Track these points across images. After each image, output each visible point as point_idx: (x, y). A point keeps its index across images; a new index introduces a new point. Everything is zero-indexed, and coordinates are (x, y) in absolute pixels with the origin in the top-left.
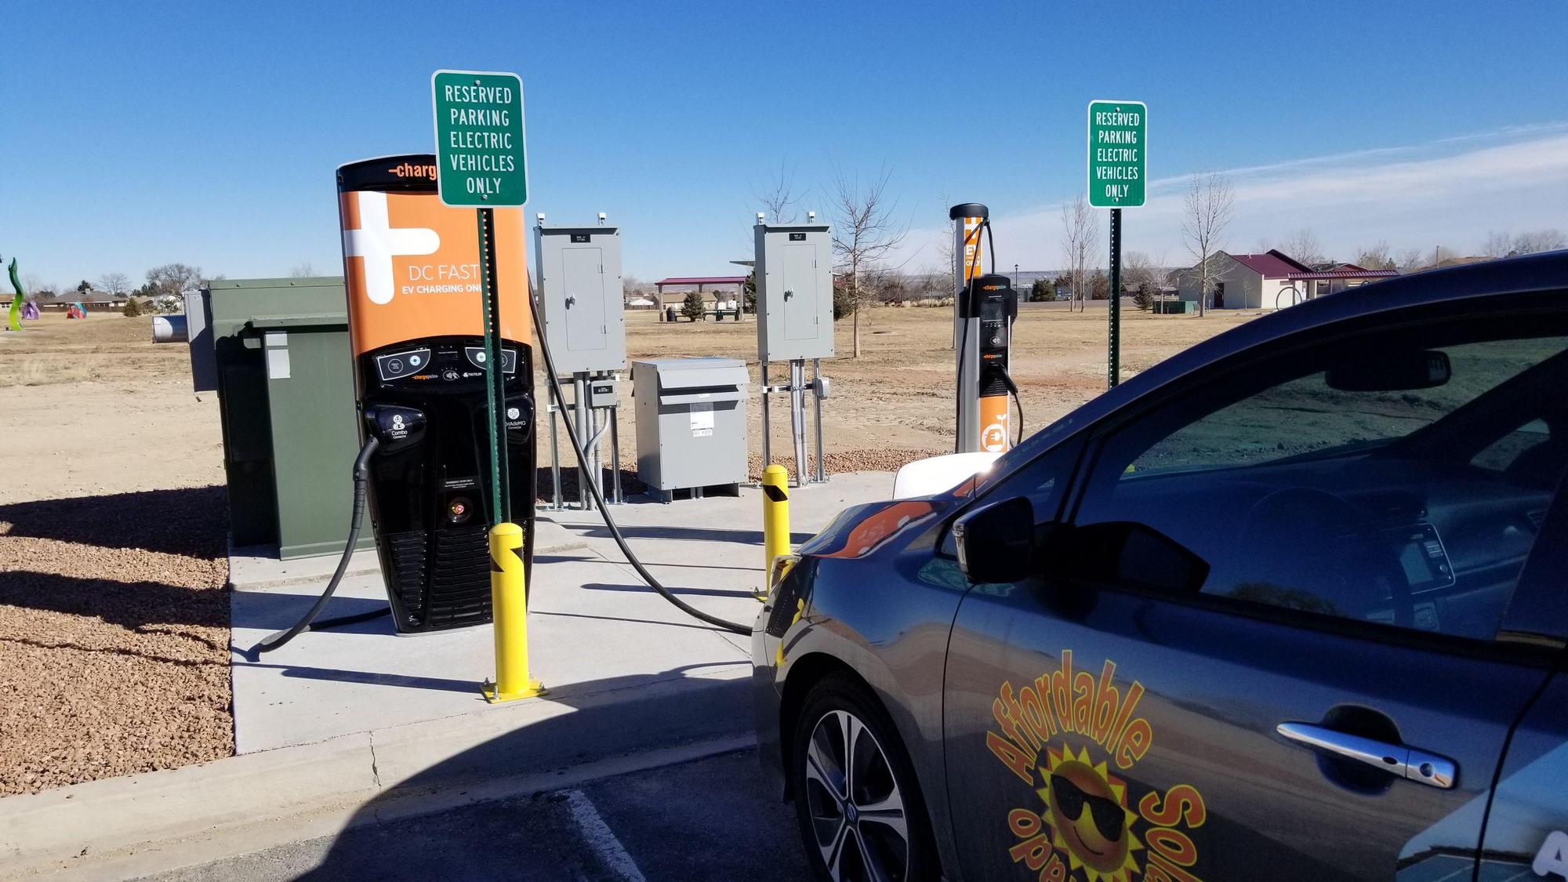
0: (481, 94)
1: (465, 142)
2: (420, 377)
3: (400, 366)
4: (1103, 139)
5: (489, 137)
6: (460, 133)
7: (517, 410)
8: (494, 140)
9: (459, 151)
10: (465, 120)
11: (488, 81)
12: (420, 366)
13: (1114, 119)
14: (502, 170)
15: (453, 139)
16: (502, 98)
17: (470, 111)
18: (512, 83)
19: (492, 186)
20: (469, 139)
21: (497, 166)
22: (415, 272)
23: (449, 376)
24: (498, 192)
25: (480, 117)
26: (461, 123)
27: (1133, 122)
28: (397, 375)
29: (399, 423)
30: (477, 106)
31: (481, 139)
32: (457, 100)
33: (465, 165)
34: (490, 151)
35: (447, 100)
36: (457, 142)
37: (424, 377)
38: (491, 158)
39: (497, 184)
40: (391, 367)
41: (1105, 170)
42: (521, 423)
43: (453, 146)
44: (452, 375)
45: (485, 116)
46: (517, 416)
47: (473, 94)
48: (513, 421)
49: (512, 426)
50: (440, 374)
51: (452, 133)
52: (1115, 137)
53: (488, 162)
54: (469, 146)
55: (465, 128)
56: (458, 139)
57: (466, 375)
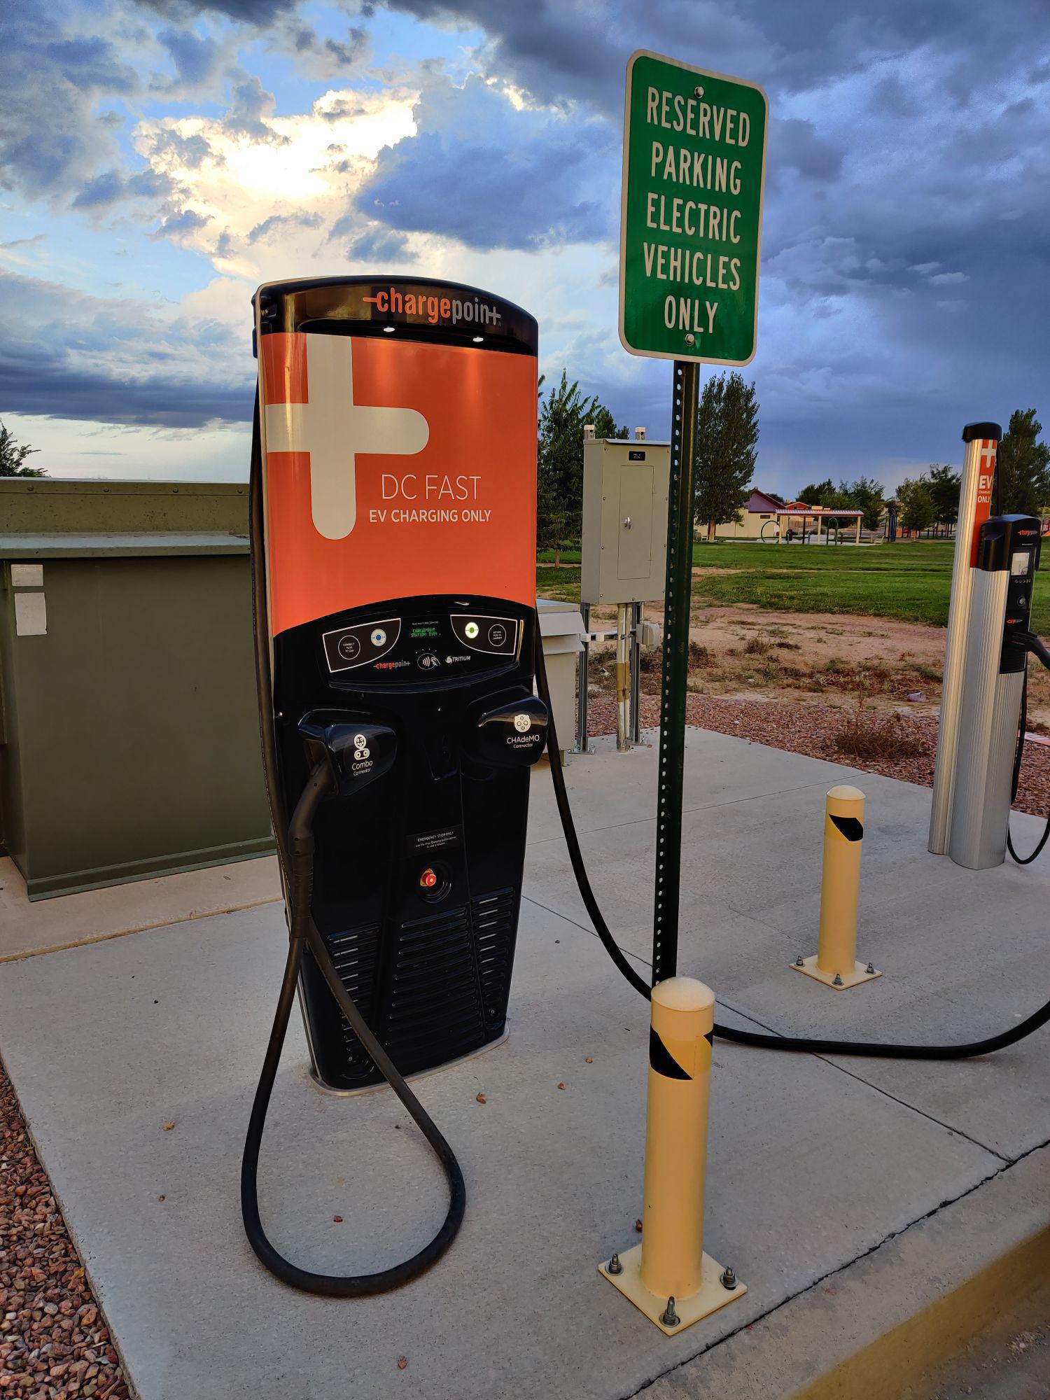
0: (702, 118)
1: (668, 219)
2: (385, 666)
3: (356, 647)
5: (707, 212)
6: (663, 197)
7: (526, 717)
8: (714, 221)
9: (658, 237)
10: (673, 170)
11: (716, 92)
12: (385, 647)
14: (721, 285)
15: (651, 209)
16: (734, 134)
17: (683, 152)
18: (755, 103)
19: (703, 317)
20: (675, 214)
21: (714, 277)
22: (390, 486)
23: (426, 662)
24: (711, 328)
25: (698, 168)
26: (665, 177)
28: (351, 663)
29: (361, 748)
30: (695, 144)
31: (694, 217)
32: (664, 124)
33: (665, 269)
34: (706, 245)
35: (649, 121)
36: (656, 217)
37: (391, 665)
38: (706, 258)
39: (711, 315)
40: (343, 649)
42: (533, 738)
43: (650, 224)
44: (429, 661)
45: (705, 167)
46: (527, 728)
47: (690, 116)
48: (522, 735)
49: (519, 743)
50: (412, 659)
51: (651, 197)
53: (701, 268)
54: (675, 229)
55: (671, 188)
56: (658, 209)
57: (449, 660)
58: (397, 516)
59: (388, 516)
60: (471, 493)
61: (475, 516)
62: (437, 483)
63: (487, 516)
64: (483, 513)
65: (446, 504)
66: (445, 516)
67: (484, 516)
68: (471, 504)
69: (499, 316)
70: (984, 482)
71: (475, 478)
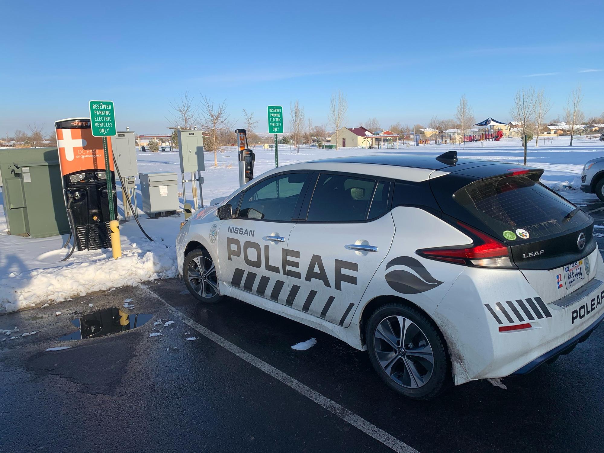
0: (102, 107)
1: (99, 119)
2: (82, 181)
3: (76, 178)
4: (271, 116)
5: (105, 118)
8: (107, 119)
9: (97, 122)
10: (98, 113)
11: (105, 103)
12: (82, 178)
13: (274, 110)
14: (109, 126)
15: (95, 119)
16: (108, 108)
17: (100, 111)
18: (111, 104)
19: (107, 131)
20: (100, 119)
21: (108, 125)
22: (80, 152)
23: (91, 181)
24: (108, 132)
25: (103, 113)
27: (279, 111)
28: (75, 181)
30: (102, 110)
31: (103, 119)
32: (96, 108)
33: (99, 125)
34: (106, 122)
35: (93, 108)
36: (96, 119)
37: (84, 181)
38: (106, 124)
39: (108, 130)
40: (73, 178)
41: (272, 124)
43: (95, 120)
45: (104, 112)
47: (100, 107)
50: (88, 180)
51: (95, 117)
52: (275, 115)
53: (105, 125)
54: (100, 120)
55: (98, 116)
56: (97, 118)
57: (95, 180)
59: (80, 157)
61: (98, 156)
66: (91, 156)
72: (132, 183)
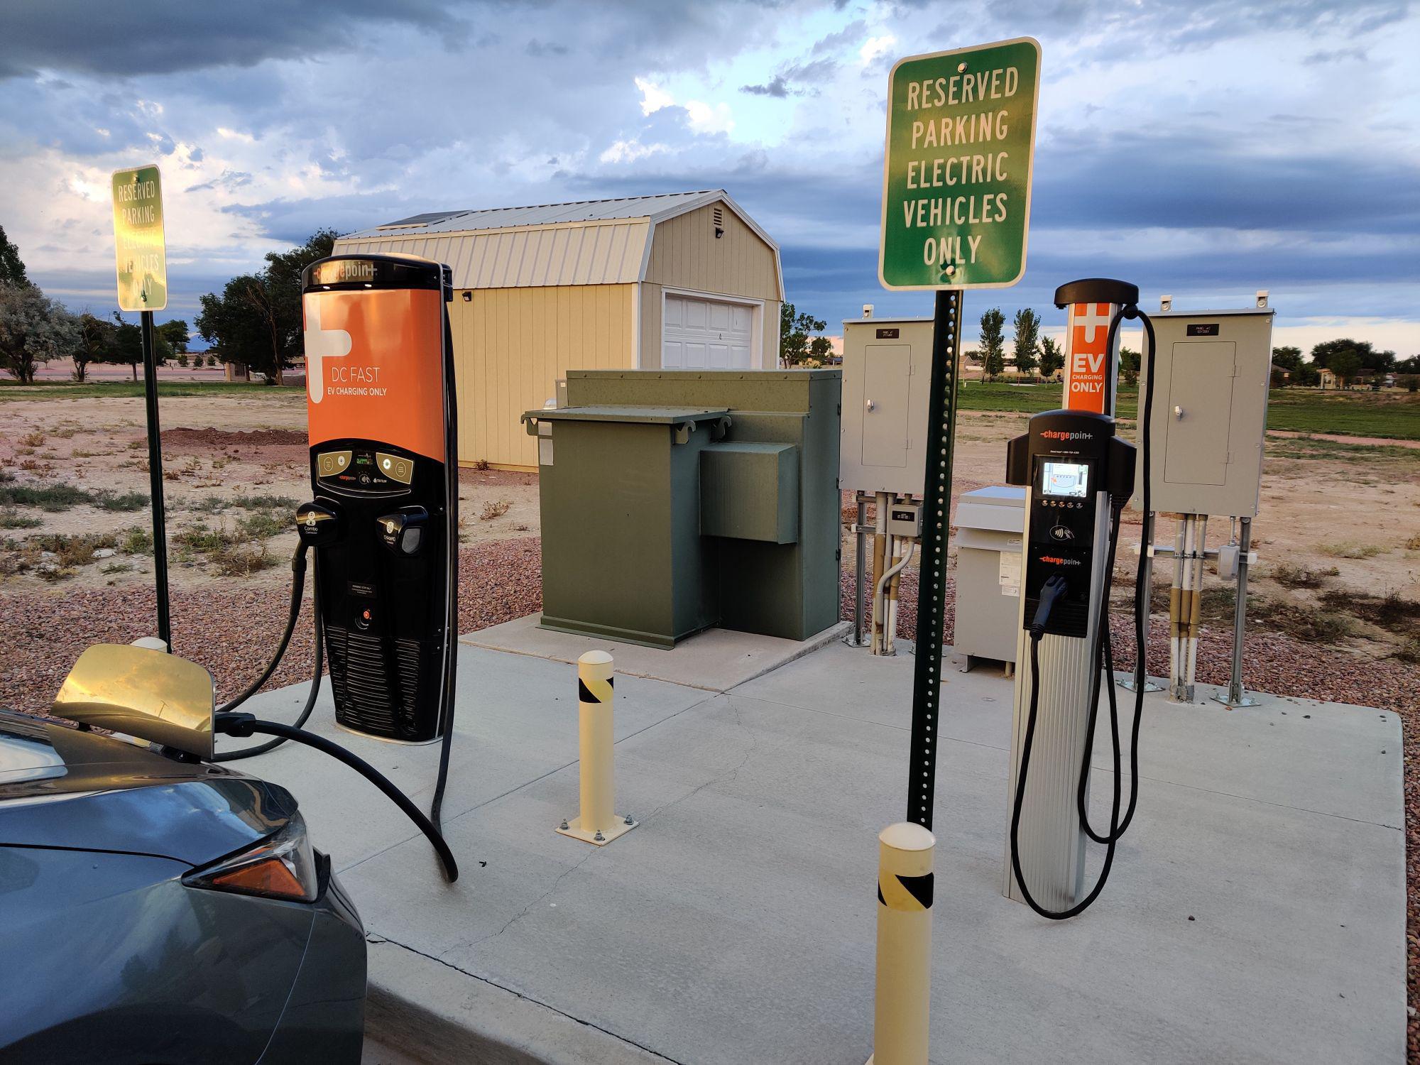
2: (344, 477)
3: (331, 465)
4: (921, 140)
13: (952, 89)
21: (149, 266)
22: (336, 374)
29: (311, 520)
38: (146, 257)
40: (326, 465)
41: (924, 207)
44: (365, 479)
46: (392, 531)
50: (357, 476)
52: (952, 130)
53: (145, 263)
57: (375, 481)
58: (339, 391)
59: (335, 392)
60: (374, 378)
61: (376, 392)
62: (356, 372)
63: (385, 392)
64: (382, 390)
65: (361, 384)
66: (362, 392)
67: (382, 393)
68: (374, 385)
69: (376, 270)
70: (1083, 363)
71: (376, 369)
72: (907, 517)
